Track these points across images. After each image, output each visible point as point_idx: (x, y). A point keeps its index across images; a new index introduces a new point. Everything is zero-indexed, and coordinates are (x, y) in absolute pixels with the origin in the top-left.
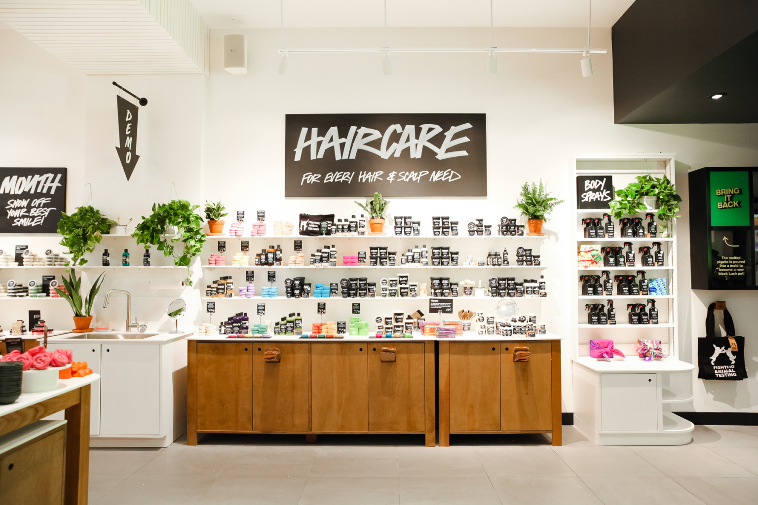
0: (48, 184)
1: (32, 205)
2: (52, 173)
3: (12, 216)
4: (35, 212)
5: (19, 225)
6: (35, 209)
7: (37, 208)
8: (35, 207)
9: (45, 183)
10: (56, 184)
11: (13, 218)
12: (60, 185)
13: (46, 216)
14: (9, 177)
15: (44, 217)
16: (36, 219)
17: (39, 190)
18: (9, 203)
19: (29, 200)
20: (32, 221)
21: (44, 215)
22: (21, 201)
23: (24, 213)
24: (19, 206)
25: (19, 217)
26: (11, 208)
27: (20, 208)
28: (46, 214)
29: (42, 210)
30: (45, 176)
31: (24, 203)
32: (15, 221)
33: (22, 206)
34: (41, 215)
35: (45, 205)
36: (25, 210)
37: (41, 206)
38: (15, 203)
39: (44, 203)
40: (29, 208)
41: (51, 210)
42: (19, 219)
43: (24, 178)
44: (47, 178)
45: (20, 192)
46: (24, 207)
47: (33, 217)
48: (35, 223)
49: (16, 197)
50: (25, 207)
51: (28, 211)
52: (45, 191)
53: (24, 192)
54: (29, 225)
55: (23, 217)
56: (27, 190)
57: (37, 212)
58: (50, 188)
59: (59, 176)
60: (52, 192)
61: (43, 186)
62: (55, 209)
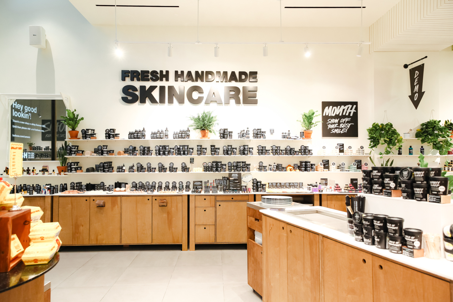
0: (349, 111)
1: (341, 122)
2: (351, 105)
3: (330, 128)
4: (343, 125)
5: (334, 133)
6: (343, 124)
7: (344, 123)
8: (342, 123)
9: (347, 110)
10: (353, 110)
12: (355, 111)
13: (348, 128)
14: (327, 107)
15: (347, 128)
16: (343, 129)
17: (344, 114)
18: (328, 120)
19: (339, 119)
20: (341, 131)
21: (348, 127)
22: (334, 120)
23: (337, 126)
24: (333, 122)
25: (334, 128)
26: (330, 123)
27: (334, 123)
28: (349, 126)
29: (346, 125)
30: (347, 106)
31: (337, 121)
32: (332, 130)
33: (335, 122)
34: (346, 127)
35: (348, 122)
36: (337, 124)
37: (346, 122)
38: (331, 121)
39: (347, 121)
40: (339, 123)
41: (351, 125)
42: (334, 129)
43: (336, 107)
44: (348, 108)
45: (334, 115)
46: (336, 123)
47: (342, 129)
48: (343, 131)
49: (332, 117)
50: (337, 123)
51: (339, 125)
52: (347, 114)
54: (339, 132)
55: (336, 128)
56: (337, 114)
57: (344, 126)
58: (350, 113)
59: (355, 106)
60: (351, 115)
61: (346, 112)
62: (353, 124)
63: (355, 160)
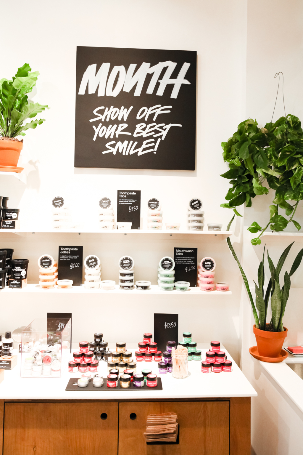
0: (166, 80)
1: (138, 118)
2: (173, 61)
3: (101, 136)
4: (144, 129)
5: (115, 153)
6: (144, 125)
7: (147, 123)
8: (142, 121)
9: (161, 77)
10: (181, 80)
11: (103, 141)
12: (187, 82)
13: (163, 138)
14: (94, 66)
15: (159, 140)
16: (145, 143)
17: (150, 90)
18: (95, 112)
19: (132, 107)
20: (138, 147)
21: (161, 137)
22: (116, 109)
23: (122, 131)
24: (113, 118)
25: (115, 139)
26: (100, 121)
27: (116, 122)
28: (164, 133)
29: (156, 128)
30: (161, 65)
31: (124, 113)
32: (107, 145)
33: (120, 119)
34: (155, 136)
35: (162, 119)
36: (126, 125)
37: (154, 119)
38: (106, 112)
39: (159, 115)
40: (132, 122)
41: (171, 127)
42: (114, 142)
43: (122, 68)
44: (165, 69)
45: (115, 94)
46: (122, 121)
47: (140, 140)
48: (144, 150)
49: (108, 101)
50: (125, 119)
51: (131, 128)
52: (160, 92)
53: (122, 93)
54: (132, 152)
55: (122, 138)
56: (127, 90)
57: (147, 130)
58: (170, 88)
59: (186, 66)
60: (174, 95)
61: (158, 84)
62: (180, 126)
63: (175, 249)
